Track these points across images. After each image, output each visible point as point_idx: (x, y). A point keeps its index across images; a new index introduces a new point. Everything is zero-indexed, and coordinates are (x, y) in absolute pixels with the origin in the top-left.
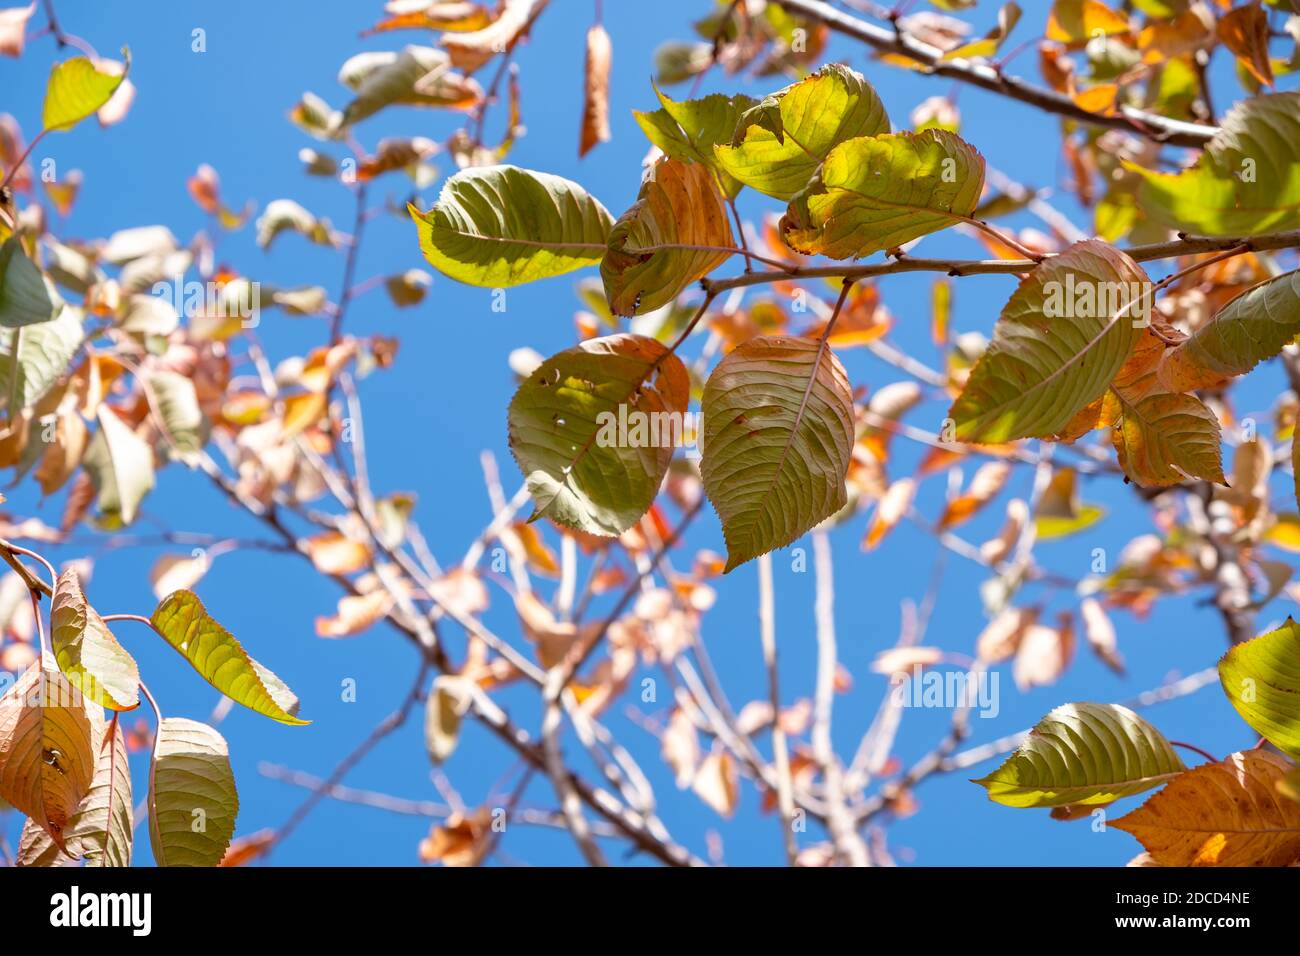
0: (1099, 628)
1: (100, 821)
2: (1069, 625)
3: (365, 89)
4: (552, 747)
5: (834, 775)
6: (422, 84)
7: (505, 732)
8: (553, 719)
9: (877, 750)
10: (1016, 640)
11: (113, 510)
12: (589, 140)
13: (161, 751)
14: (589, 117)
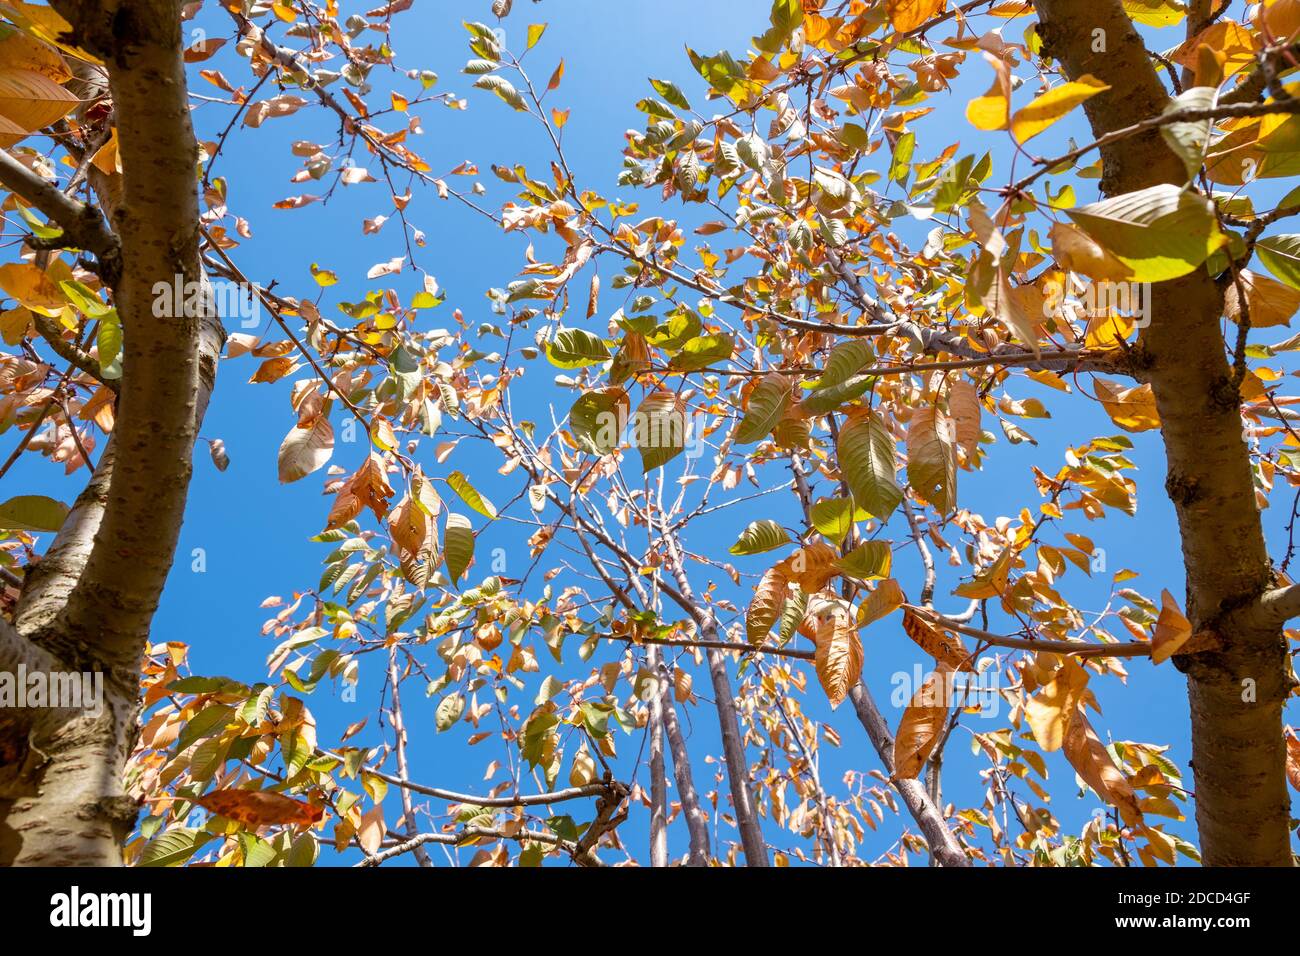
0: (751, 471)
1: (428, 547)
2: (740, 469)
3: (516, 291)
4: (573, 508)
5: (663, 515)
6: (536, 291)
7: (556, 501)
8: (573, 497)
9: (676, 508)
10: (722, 475)
11: (428, 433)
12: (590, 313)
13: (449, 525)
14: (591, 305)
